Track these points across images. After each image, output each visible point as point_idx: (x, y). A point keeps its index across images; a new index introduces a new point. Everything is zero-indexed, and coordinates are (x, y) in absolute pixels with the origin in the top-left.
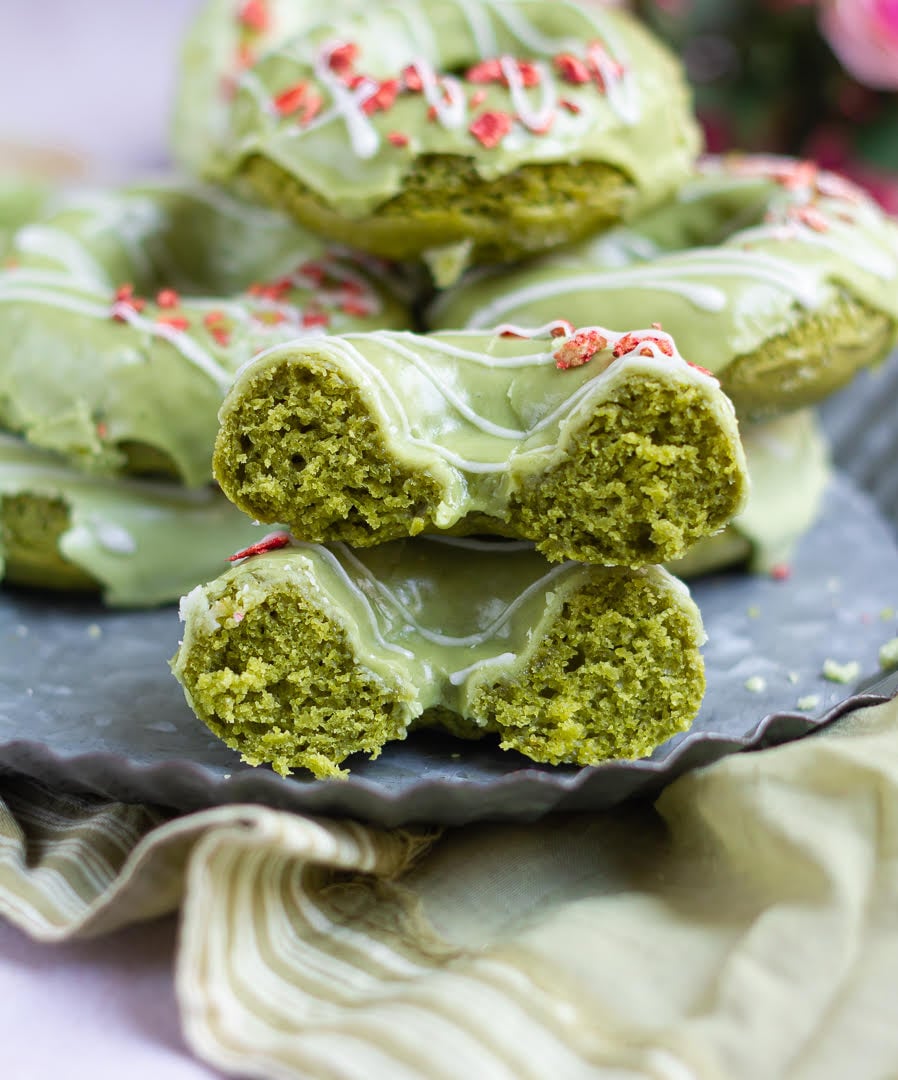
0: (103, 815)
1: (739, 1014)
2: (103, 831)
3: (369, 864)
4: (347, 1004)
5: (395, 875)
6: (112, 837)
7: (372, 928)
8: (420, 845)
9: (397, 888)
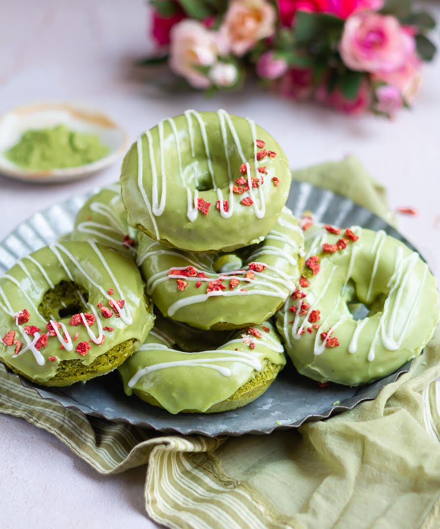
0: (120, 426)
1: (315, 513)
2: (120, 433)
3: (205, 450)
4: (196, 500)
5: (213, 451)
6: (123, 435)
7: (205, 470)
8: (221, 441)
9: (213, 456)
